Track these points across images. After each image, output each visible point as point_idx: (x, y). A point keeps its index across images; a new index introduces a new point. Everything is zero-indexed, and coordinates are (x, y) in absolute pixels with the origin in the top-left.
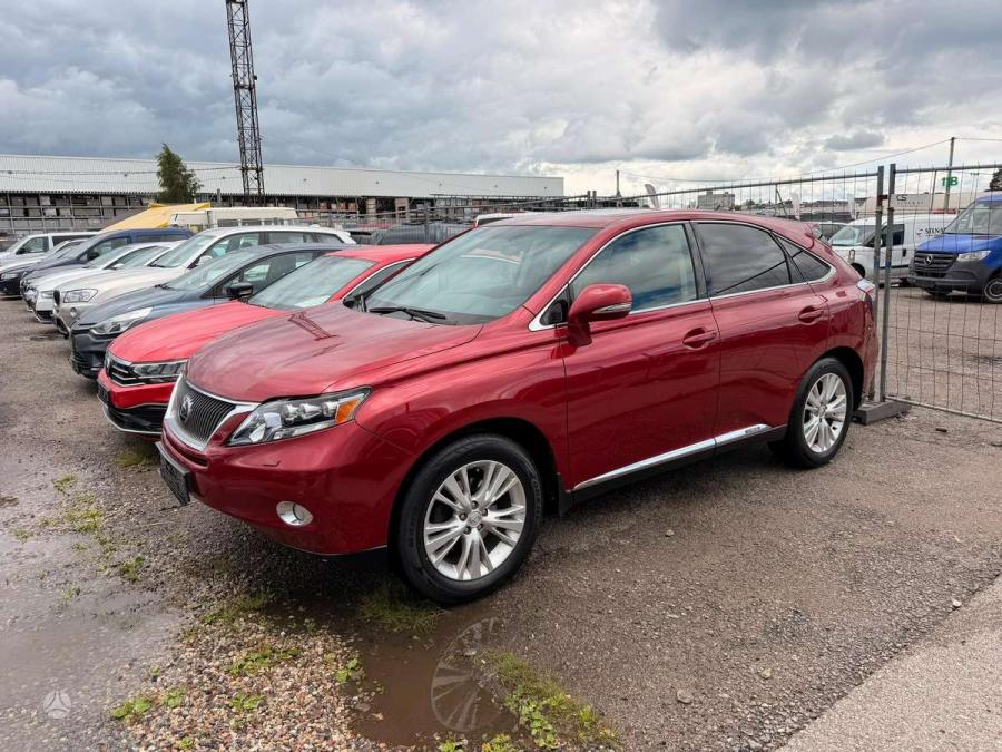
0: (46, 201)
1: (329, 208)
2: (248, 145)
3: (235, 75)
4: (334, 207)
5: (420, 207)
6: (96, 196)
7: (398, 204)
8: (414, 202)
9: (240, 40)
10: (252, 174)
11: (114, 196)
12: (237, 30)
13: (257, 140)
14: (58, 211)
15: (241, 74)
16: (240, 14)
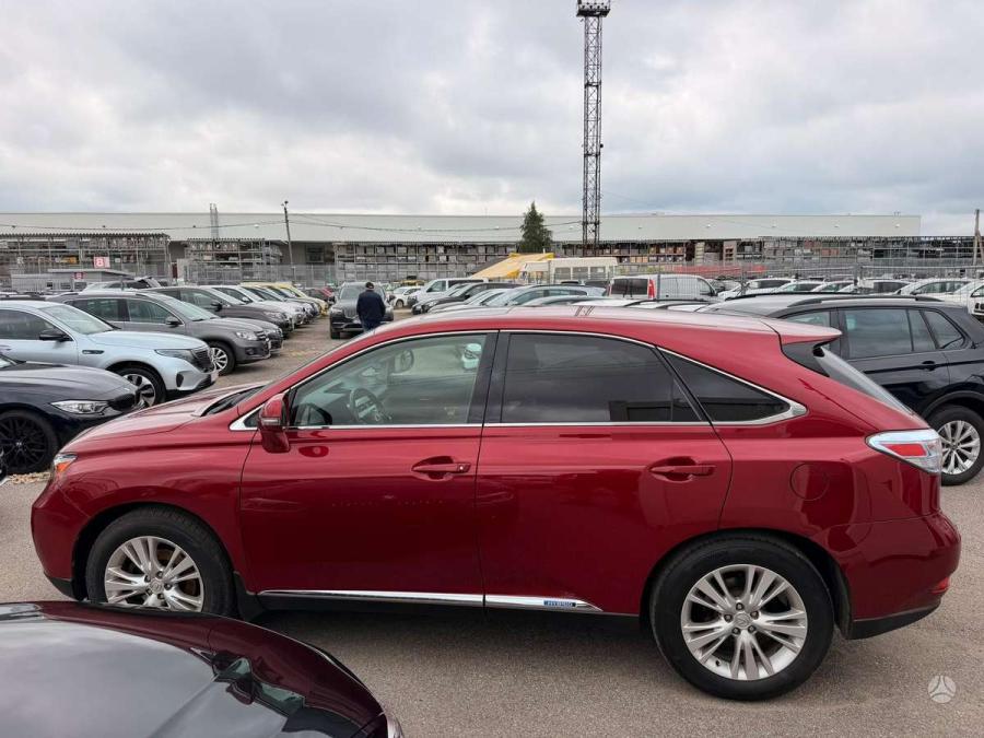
0: (441, 250)
1: (658, 252)
2: (590, 203)
3: (586, 145)
4: (663, 251)
5: (748, 248)
6: (474, 246)
7: (726, 246)
8: (742, 245)
9: (592, 116)
10: (591, 227)
11: (486, 246)
12: (591, 108)
13: (598, 197)
14: (448, 258)
15: (590, 144)
16: (595, 95)
